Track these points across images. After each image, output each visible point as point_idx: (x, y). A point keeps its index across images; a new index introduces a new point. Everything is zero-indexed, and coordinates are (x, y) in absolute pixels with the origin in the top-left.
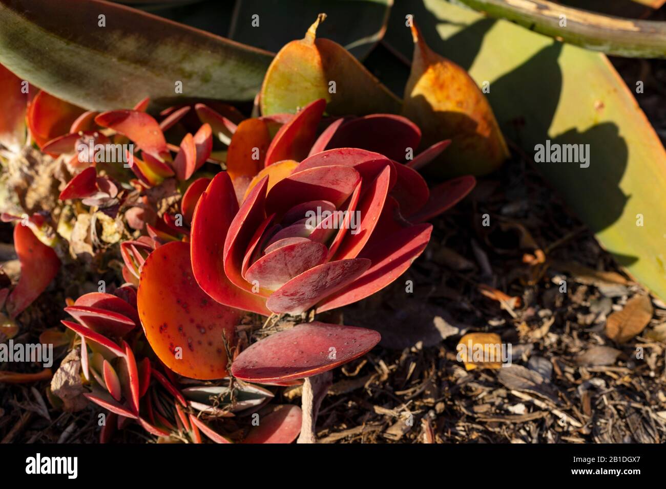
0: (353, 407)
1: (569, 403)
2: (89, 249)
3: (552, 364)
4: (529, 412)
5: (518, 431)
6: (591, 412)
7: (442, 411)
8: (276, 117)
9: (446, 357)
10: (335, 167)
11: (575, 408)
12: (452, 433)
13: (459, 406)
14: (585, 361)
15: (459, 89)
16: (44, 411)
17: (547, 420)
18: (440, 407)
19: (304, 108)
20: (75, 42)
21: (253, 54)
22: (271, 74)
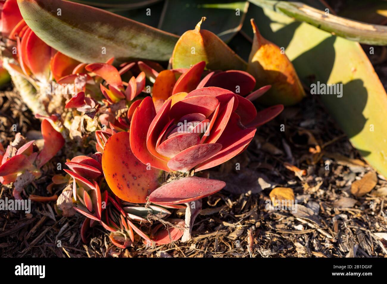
0: (212, 222)
1: (327, 226)
2: (80, 134)
3: (320, 205)
4: (305, 229)
5: (298, 238)
6: (338, 231)
7: (259, 226)
8: (179, 70)
9: (263, 199)
10: (205, 96)
11: (329, 229)
12: (263, 238)
13: (268, 224)
14: (337, 205)
15: (277, 59)
16: (53, 216)
17: (314, 234)
18: (258, 224)
19: (193, 66)
20: (76, 27)
21: (169, 36)
22: (177, 48)
